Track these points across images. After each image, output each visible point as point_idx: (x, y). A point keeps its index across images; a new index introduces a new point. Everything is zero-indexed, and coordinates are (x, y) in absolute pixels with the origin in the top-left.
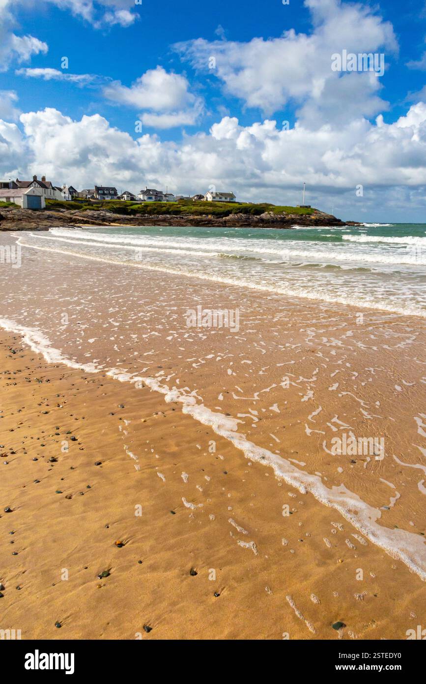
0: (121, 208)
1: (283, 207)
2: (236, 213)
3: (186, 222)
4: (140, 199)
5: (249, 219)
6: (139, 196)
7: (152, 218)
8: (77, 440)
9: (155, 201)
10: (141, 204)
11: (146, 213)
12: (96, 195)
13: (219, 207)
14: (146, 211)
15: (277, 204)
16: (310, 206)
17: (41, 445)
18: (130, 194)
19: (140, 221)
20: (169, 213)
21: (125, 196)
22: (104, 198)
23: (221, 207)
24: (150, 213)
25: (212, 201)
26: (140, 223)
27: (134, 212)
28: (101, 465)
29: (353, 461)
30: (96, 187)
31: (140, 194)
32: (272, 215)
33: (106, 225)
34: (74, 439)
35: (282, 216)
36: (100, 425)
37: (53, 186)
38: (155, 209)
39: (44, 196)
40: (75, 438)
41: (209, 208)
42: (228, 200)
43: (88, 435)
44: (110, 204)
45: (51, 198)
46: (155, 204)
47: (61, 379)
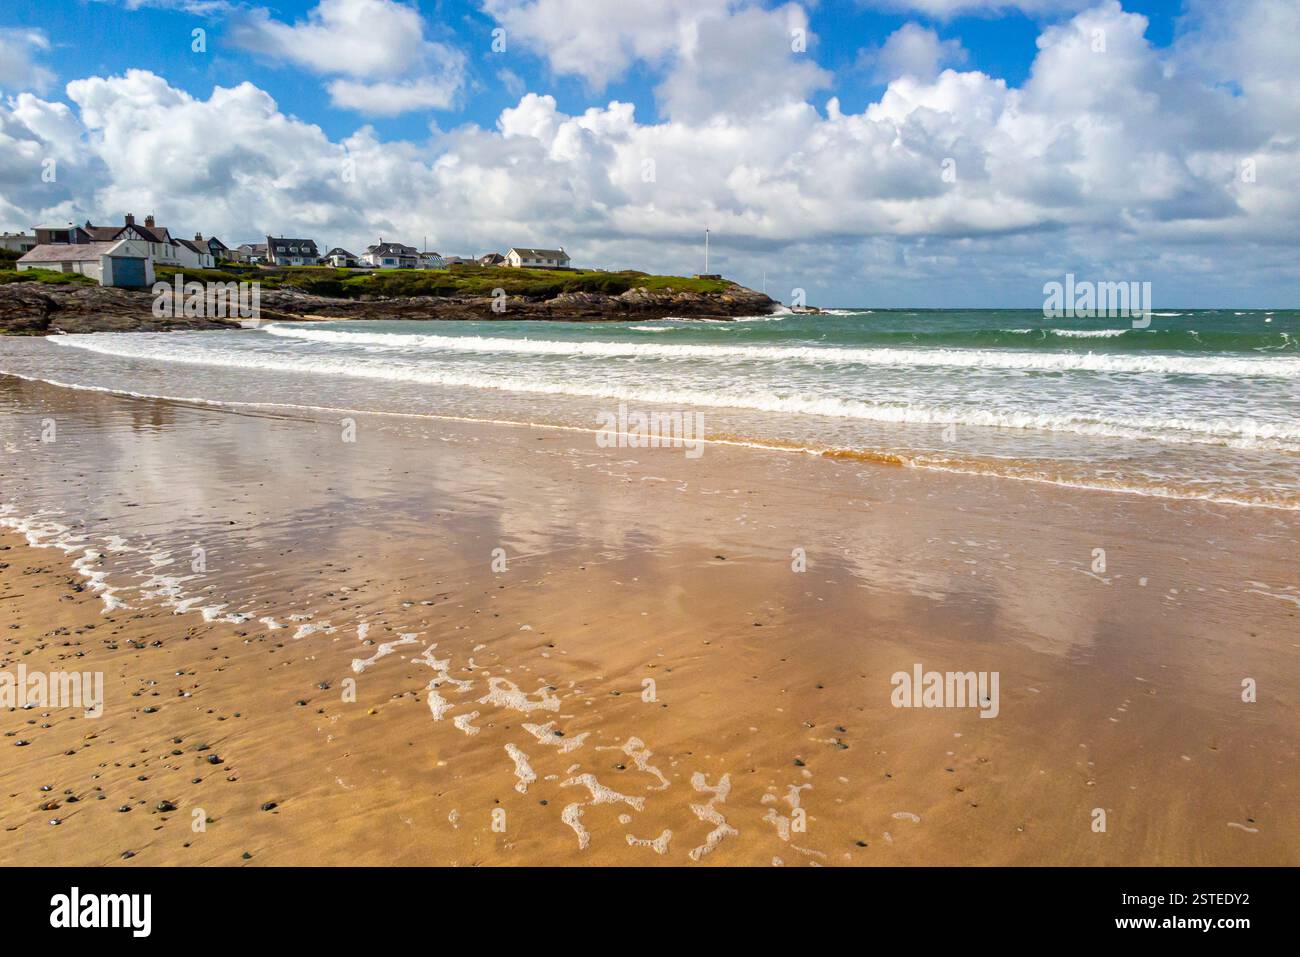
0: (327, 283)
1: (667, 278)
2: (571, 291)
3: (466, 311)
4: (368, 264)
5: (598, 302)
6: (365, 257)
7: (396, 304)
8: (222, 761)
9: (401, 267)
10: (370, 273)
11: (382, 294)
12: (270, 256)
13: (537, 279)
14: (382, 290)
15: (653, 273)
16: (719, 276)
17: (139, 779)
18: (345, 253)
19: (370, 309)
20: (431, 292)
21: (335, 258)
22: (288, 263)
23: (541, 279)
24: (391, 293)
25: (522, 267)
26: (367, 313)
27: (356, 291)
28: (275, 809)
29: (798, 761)
30: (269, 238)
31: (367, 254)
32: (646, 295)
33: (294, 319)
34: (216, 761)
35: (666, 297)
36: (275, 727)
37: (172, 238)
38: (401, 285)
39: (153, 258)
40: (216, 757)
41: (516, 281)
42: (555, 264)
43: (249, 749)
44: (302, 275)
45: (169, 262)
46: (400, 274)
47: (187, 639)
